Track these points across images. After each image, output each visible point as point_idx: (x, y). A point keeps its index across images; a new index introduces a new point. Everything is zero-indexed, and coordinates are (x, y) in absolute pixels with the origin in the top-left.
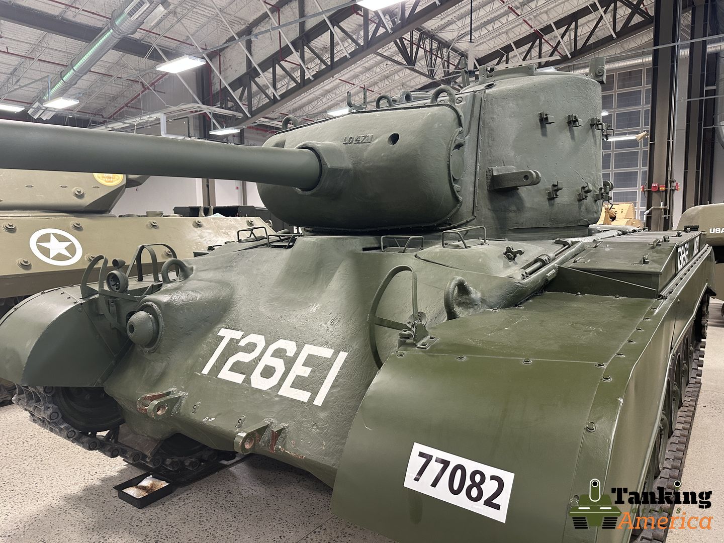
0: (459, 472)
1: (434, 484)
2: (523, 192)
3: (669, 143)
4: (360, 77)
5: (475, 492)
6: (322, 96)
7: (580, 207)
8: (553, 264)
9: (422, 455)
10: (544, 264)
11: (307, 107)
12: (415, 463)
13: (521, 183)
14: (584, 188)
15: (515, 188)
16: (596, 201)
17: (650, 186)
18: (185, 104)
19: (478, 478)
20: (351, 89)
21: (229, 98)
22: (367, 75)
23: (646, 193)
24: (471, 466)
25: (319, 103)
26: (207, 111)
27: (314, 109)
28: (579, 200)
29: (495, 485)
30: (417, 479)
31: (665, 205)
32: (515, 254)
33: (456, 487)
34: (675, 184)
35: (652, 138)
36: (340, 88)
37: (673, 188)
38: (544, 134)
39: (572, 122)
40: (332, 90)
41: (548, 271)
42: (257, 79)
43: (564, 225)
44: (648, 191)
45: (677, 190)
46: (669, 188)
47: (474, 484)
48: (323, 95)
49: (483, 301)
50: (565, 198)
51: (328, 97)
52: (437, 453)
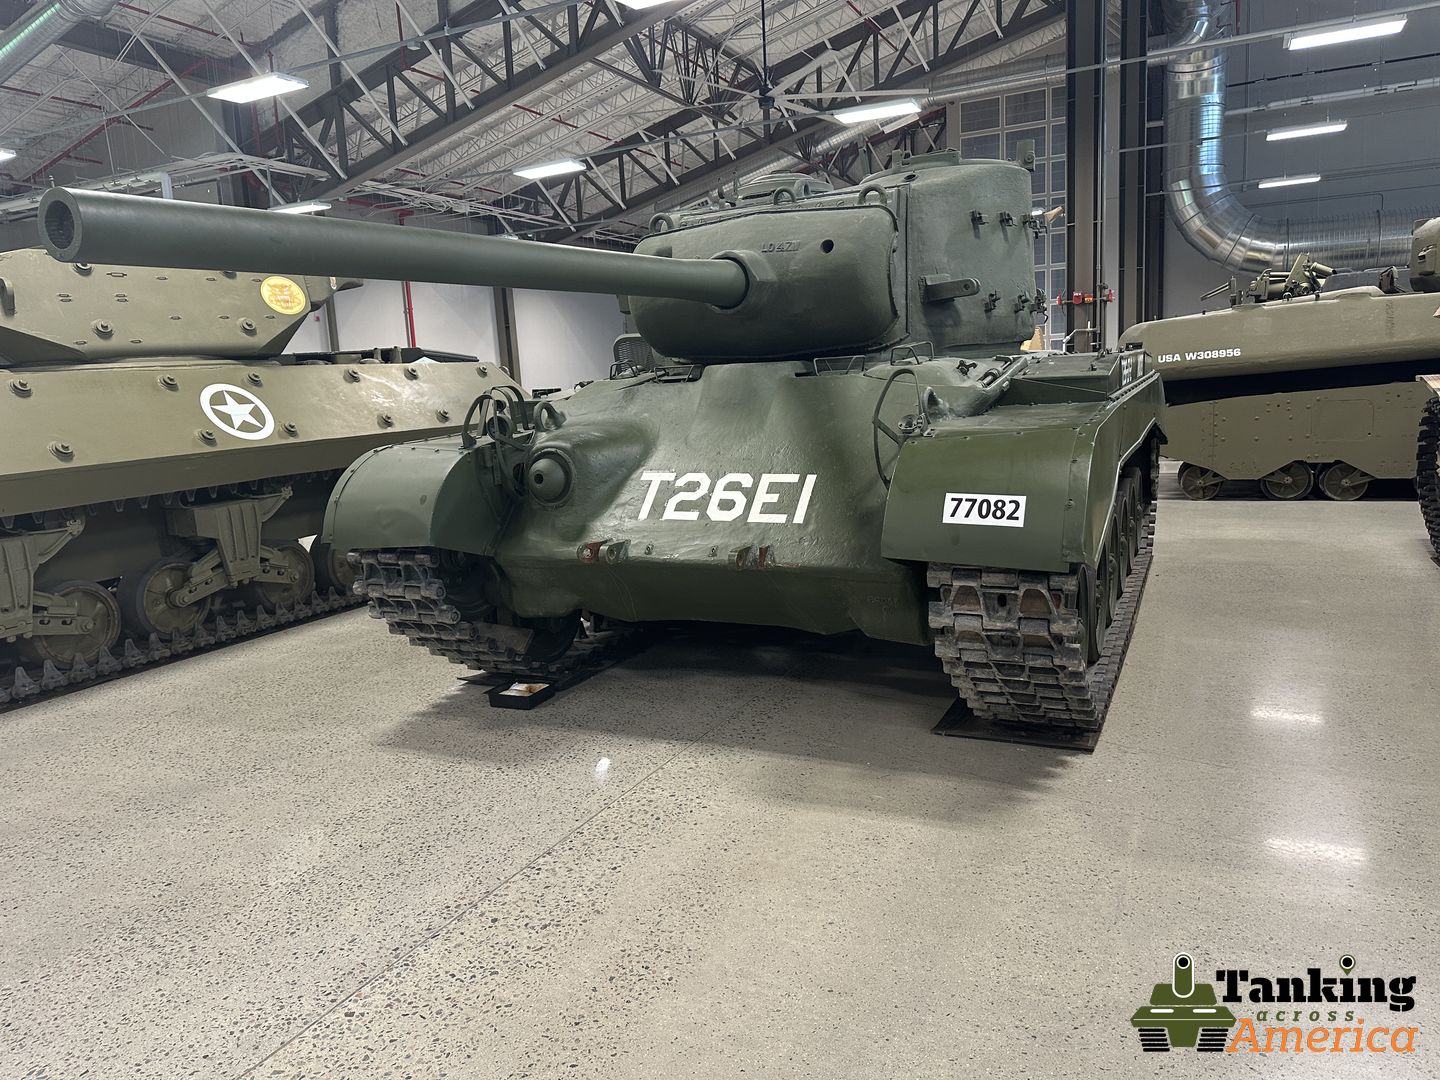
0: (985, 504)
1: (967, 516)
2: (959, 303)
3: (1095, 224)
4: (552, 101)
5: (999, 514)
6: (477, 136)
7: (1017, 318)
8: (1004, 377)
9: (953, 499)
10: (995, 378)
11: (447, 157)
12: (949, 506)
13: (958, 293)
14: (1020, 297)
15: (952, 299)
16: (1031, 312)
17: (1070, 296)
18: (213, 155)
19: (1000, 504)
20: (536, 122)
21: (295, 141)
22: (566, 97)
23: (1065, 307)
24: (993, 498)
25: (473, 150)
26: (254, 169)
27: (461, 161)
28: (1016, 312)
29: (1013, 506)
30: (953, 515)
31: (1094, 326)
32: (968, 367)
33: (984, 513)
34: (1106, 292)
35: (1071, 219)
36: (514, 121)
37: (1105, 298)
38: (977, 236)
39: (1005, 220)
40: (497, 125)
41: (1002, 382)
42: (354, 104)
43: (1000, 341)
44: (1068, 304)
45: (1111, 301)
46: (1098, 299)
47: (997, 508)
48: (480, 134)
49: (951, 410)
50: (1002, 309)
51: (489, 138)
52: (964, 496)
